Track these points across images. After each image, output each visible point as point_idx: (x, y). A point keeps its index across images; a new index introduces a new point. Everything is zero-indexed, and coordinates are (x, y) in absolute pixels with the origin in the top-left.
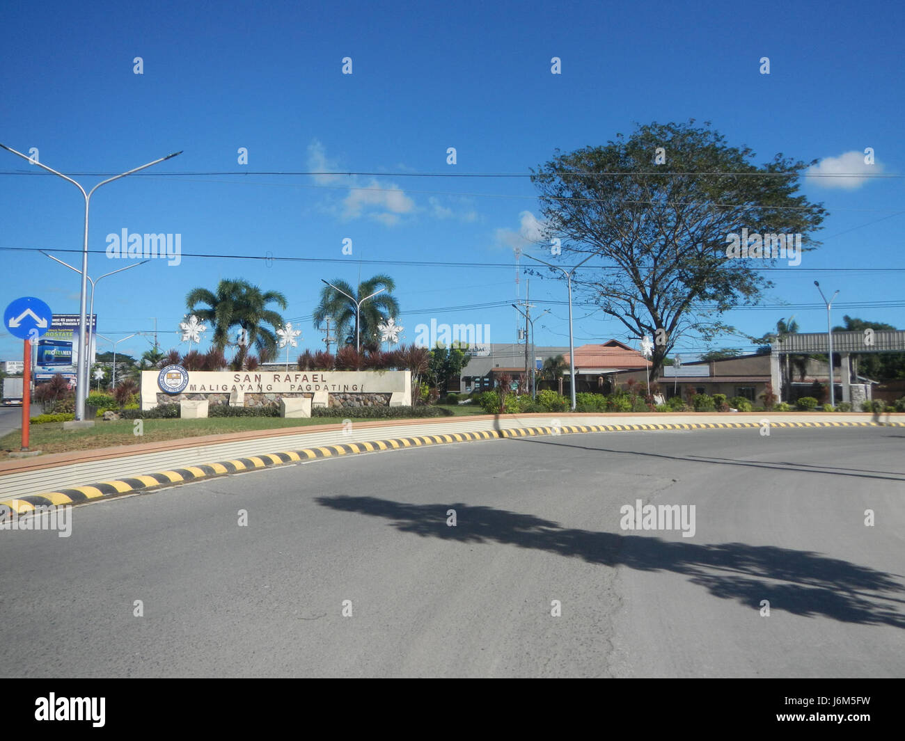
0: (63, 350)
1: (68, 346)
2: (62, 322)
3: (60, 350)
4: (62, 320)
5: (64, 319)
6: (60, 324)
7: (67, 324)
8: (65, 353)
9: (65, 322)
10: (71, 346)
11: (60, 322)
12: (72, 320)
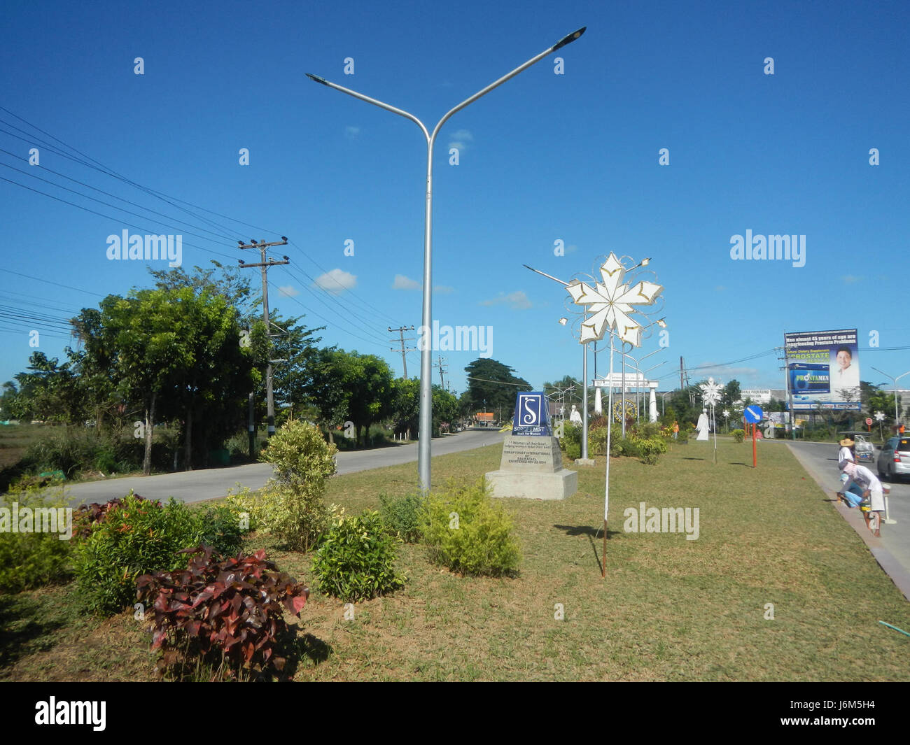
0: (819, 374)
1: (824, 370)
2: (814, 341)
3: (814, 374)
4: (813, 338)
5: (816, 337)
6: (812, 344)
7: (821, 343)
8: (822, 378)
9: (818, 341)
10: (828, 369)
11: (812, 341)
12: (825, 338)
